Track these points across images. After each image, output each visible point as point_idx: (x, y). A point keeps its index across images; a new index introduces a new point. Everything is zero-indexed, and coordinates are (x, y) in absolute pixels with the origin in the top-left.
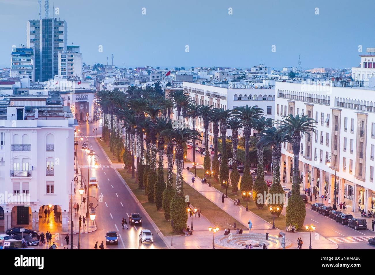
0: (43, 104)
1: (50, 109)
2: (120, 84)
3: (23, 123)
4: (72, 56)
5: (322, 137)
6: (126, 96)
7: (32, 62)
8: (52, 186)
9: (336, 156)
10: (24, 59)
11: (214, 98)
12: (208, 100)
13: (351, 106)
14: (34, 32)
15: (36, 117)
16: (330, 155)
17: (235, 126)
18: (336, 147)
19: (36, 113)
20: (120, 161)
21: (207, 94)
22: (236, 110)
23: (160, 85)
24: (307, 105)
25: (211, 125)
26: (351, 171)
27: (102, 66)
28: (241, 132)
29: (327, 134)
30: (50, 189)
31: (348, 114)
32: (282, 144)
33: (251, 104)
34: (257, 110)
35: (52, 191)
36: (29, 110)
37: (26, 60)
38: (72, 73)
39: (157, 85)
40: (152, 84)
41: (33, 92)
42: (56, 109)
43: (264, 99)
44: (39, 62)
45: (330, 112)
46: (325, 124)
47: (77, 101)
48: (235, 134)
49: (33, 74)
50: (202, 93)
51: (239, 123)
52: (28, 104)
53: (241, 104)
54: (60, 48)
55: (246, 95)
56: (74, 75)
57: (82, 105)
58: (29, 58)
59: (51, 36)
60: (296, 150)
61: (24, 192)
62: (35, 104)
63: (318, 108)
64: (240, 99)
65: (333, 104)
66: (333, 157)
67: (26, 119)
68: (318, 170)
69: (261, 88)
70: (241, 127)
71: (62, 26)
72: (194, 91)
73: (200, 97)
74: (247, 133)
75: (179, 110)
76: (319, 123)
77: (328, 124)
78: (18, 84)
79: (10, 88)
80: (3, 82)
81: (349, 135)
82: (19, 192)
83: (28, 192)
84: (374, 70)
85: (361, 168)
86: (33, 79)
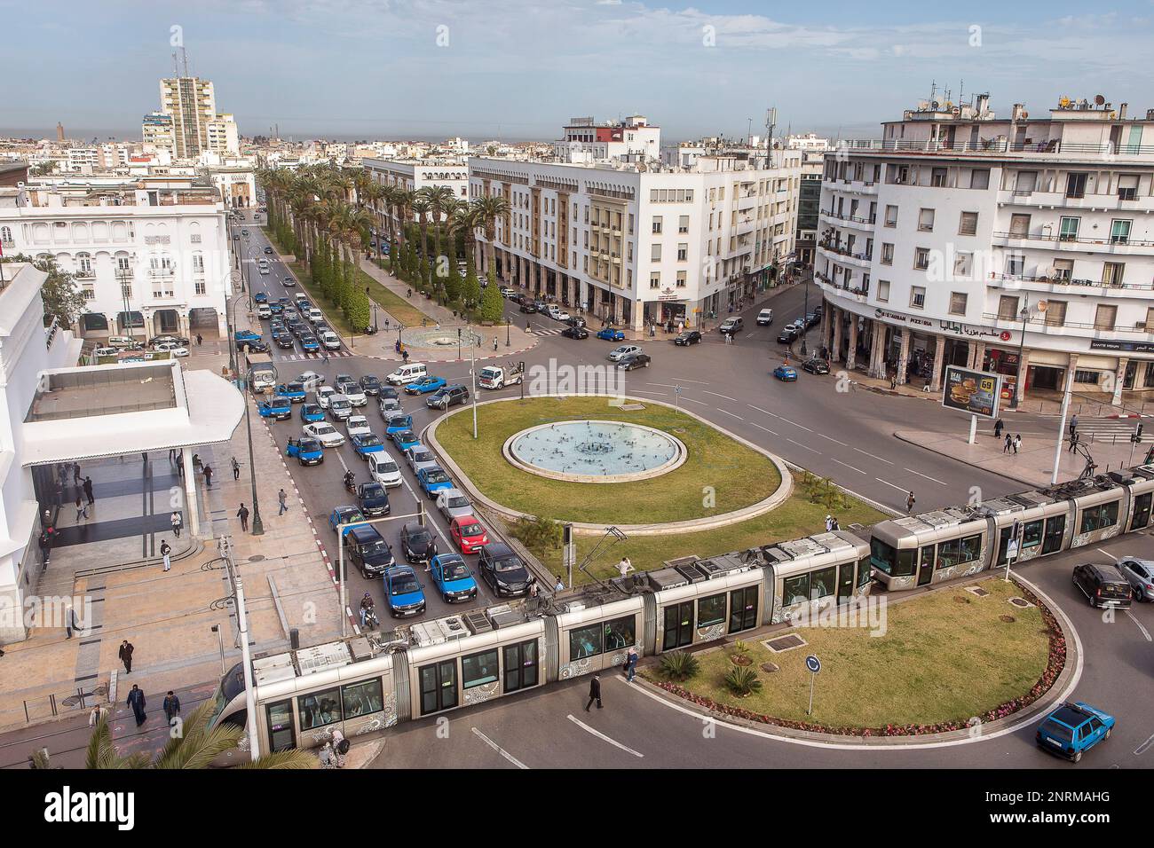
0: (187, 185)
1: (194, 192)
2: (286, 160)
3: (158, 210)
4: (223, 126)
5: (521, 220)
6: (294, 176)
7: (172, 133)
8: (203, 285)
9: (536, 241)
10: (161, 129)
11: (399, 178)
12: (393, 179)
13: (550, 185)
14: (170, 95)
15: (176, 202)
16: (530, 240)
17: (422, 209)
18: (536, 232)
19: (175, 198)
20: (289, 253)
21: (392, 173)
22: (424, 191)
23: (337, 162)
24: (504, 184)
25: (395, 208)
26: (553, 258)
27: (264, 139)
28: (429, 215)
29: (527, 217)
30: (200, 288)
31: (549, 194)
32: (475, 229)
33: (441, 184)
34: (449, 191)
35: (203, 291)
36: (166, 193)
37: (163, 130)
38: (225, 147)
39: (333, 162)
40: (327, 161)
41: (174, 172)
42: (202, 192)
43: (458, 178)
44: (181, 134)
45: (529, 192)
46: (524, 206)
47: (234, 182)
48: (423, 218)
49: (174, 149)
50: (386, 172)
51: (426, 206)
52: (165, 186)
53: (430, 184)
54: (207, 116)
55: (436, 174)
56: (228, 149)
57: (241, 187)
58: (167, 128)
59: (193, 100)
60: (490, 235)
61: (167, 293)
62: (173, 185)
63: (515, 187)
64: (429, 178)
65: (532, 183)
66: (534, 243)
67: (162, 204)
68: (518, 258)
69: (454, 165)
70: (429, 210)
71: (208, 88)
72: (376, 169)
73: (383, 176)
74: (437, 217)
75: (358, 192)
76: (518, 204)
77: (527, 206)
78: (154, 162)
79: (144, 167)
80: (135, 159)
81: (550, 218)
82: (160, 293)
83: (172, 293)
84: (580, 143)
85: (564, 255)
86: (175, 155)
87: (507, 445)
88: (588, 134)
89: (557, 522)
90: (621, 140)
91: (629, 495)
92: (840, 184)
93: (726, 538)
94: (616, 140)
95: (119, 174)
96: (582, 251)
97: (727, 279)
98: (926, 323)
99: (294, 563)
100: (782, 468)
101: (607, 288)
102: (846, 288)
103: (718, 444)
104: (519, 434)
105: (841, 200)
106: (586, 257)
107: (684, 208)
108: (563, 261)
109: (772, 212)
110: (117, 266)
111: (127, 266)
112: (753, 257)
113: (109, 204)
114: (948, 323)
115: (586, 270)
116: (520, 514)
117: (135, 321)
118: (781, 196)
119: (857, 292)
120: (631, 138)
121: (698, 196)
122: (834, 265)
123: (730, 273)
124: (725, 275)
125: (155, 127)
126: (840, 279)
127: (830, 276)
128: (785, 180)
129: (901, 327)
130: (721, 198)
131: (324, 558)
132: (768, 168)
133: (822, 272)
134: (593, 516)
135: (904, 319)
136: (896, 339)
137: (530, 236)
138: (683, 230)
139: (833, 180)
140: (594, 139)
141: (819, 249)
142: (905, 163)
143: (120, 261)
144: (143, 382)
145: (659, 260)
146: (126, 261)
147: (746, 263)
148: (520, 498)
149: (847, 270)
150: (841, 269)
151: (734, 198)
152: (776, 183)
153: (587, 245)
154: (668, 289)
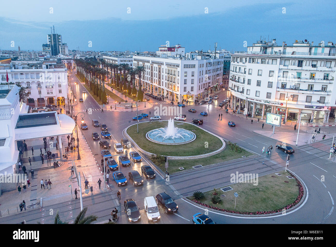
0: (55, 63)
1: (58, 65)
2: (82, 56)
3: (49, 70)
4: (64, 47)
5: (148, 73)
6: (84, 61)
8: (61, 91)
9: (152, 79)
10: (47, 48)
12: (112, 62)
13: (156, 63)
14: (50, 38)
16: (150, 78)
17: (121, 70)
18: (152, 76)
19: (53, 67)
20: (83, 82)
21: (111, 60)
22: (121, 65)
24: (143, 63)
25: (113, 70)
26: (157, 83)
27: (75, 50)
28: (122, 71)
29: (149, 72)
30: (60, 92)
31: (155, 65)
32: (136, 75)
33: (125, 63)
34: (128, 65)
35: (61, 92)
36: (50, 65)
38: (65, 53)
39: (95, 57)
40: (93, 57)
41: (51, 59)
42: (60, 65)
43: (129, 61)
44: (53, 49)
45: (150, 65)
46: (148, 69)
47: (68, 62)
48: (121, 73)
49: (51, 53)
52: (50, 63)
53: (122, 63)
54: (60, 44)
55: (124, 60)
56: (66, 53)
57: (69, 64)
58: (49, 48)
59: (56, 40)
60: (140, 77)
63: (146, 64)
64: (122, 61)
65: (151, 62)
67: (50, 68)
68: (147, 83)
69: (128, 58)
71: (60, 37)
72: (107, 59)
73: (109, 61)
74: (124, 72)
75: (102, 65)
76: (147, 68)
77: (149, 69)
78: (45, 57)
79: (43, 58)
80: (40, 56)
81: (156, 72)
82: (49, 93)
83: (52, 93)
84: (163, 52)
85: (159, 82)
86: (51, 55)
87: (147, 134)
88: (165, 49)
89: (162, 156)
90: (174, 51)
91: (181, 149)
92: (236, 63)
93: (208, 160)
94: (173, 51)
95: (36, 60)
96: (165, 81)
97: (204, 89)
98: (260, 101)
99: (89, 167)
100: (222, 141)
101: (172, 91)
102: (238, 91)
103: (205, 134)
104: (150, 131)
105: (236, 67)
106: (166, 83)
107: (193, 70)
108: (159, 84)
109: (216, 71)
110: (37, 85)
111: (40, 85)
112: (211, 83)
113: (35, 68)
114: (266, 101)
115: (166, 86)
116: (152, 154)
117: (42, 101)
118: (219, 67)
119: (241, 92)
120: (177, 51)
121: (197, 66)
122: (234, 85)
123: (205, 87)
124: (204, 88)
125: (45, 47)
126: (236, 89)
127: (233, 88)
128: (220, 62)
129: (253, 102)
130: (203, 67)
131: (98, 166)
132: (215, 59)
133: (231, 87)
134: (172, 154)
135: (254, 100)
136: (251, 105)
137: (150, 77)
138: (193, 76)
139: (234, 62)
140: (167, 51)
141: (230, 81)
142: (254, 57)
143: (38, 84)
144: (47, 117)
145: (186, 84)
146: (40, 84)
147: (209, 85)
148: (151, 149)
149: (238, 86)
150: (236, 86)
151: (206, 67)
152: (217, 63)
153: (166, 80)
154: (189, 91)
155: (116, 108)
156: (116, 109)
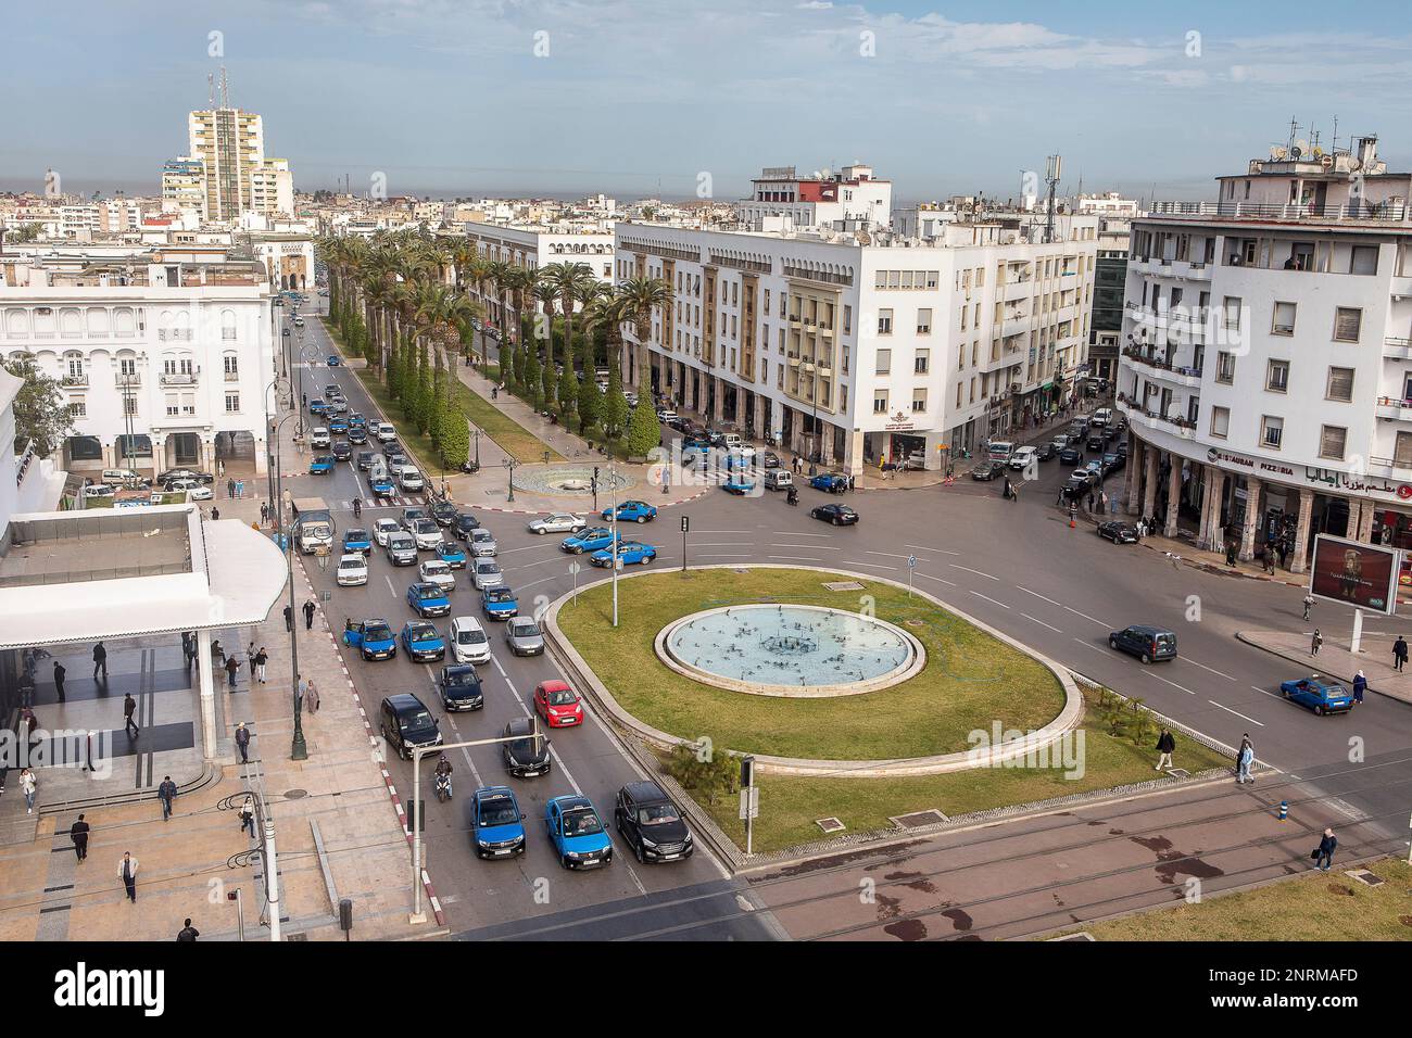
0: (220, 258)
1: (228, 268)
2: (358, 225)
3: (179, 292)
4: (274, 176)
5: (680, 312)
6: (368, 246)
7: (203, 186)
8: (236, 399)
9: (710, 343)
10: (187, 180)
11: (517, 251)
12: (508, 252)
13: (732, 263)
14: (203, 132)
15: (203, 281)
16: (700, 341)
17: (547, 296)
19: (203, 277)
20: (358, 355)
21: (506, 243)
22: (551, 269)
23: (429, 227)
24: (665, 261)
25: (509, 294)
26: (733, 367)
27: (329, 194)
28: (558, 304)
29: (697, 308)
30: (232, 404)
31: (732, 275)
32: (621, 325)
33: (575, 259)
34: (587, 270)
35: (236, 407)
36: (191, 269)
37: (190, 182)
38: (275, 206)
39: (423, 228)
40: (414, 226)
41: (203, 239)
42: (240, 268)
43: (599, 252)
45: (701, 272)
46: (693, 292)
47: (285, 254)
49: (204, 207)
50: (498, 242)
51: (553, 291)
52: (187, 258)
53: (560, 259)
54: (251, 162)
55: (569, 245)
56: (279, 209)
57: (294, 261)
58: (196, 178)
59: (233, 141)
60: (643, 334)
61: (186, 409)
62: (200, 258)
63: (681, 266)
64: (559, 251)
65: (705, 259)
66: (706, 345)
67: (184, 285)
68: (682, 366)
69: (595, 232)
70: (557, 297)
71: (254, 124)
72: (483, 238)
73: (493, 247)
74: (568, 307)
75: (457, 269)
76: (684, 290)
77: (698, 293)
78: (176, 226)
79: (162, 232)
80: (150, 221)
81: (730, 310)
82: (176, 410)
83: (192, 409)
84: (776, 204)
85: (749, 363)
86: (205, 216)
87: (660, 637)
88: (788, 190)
89: (731, 753)
90: (834, 199)
91: (839, 717)
92: (1154, 264)
93: (982, 785)
94: (827, 199)
95: (128, 241)
96: (775, 358)
97: (987, 401)
98: (1283, 470)
99: (348, 802)
100: (1067, 682)
101: (810, 412)
102: (1163, 417)
103: (972, 643)
104: (674, 623)
105: (1156, 288)
106: (781, 366)
107: (924, 298)
108: (748, 373)
109: (1054, 304)
110: (119, 370)
111: (132, 370)
112: (1025, 369)
113: (112, 283)
114: (1318, 471)
115: (781, 385)
116: (677, 740)
117: (140, 448)
118: (1067, 283)
119: (1179, 422)
120: (848, 197)
121: (946, 281)
122: (1146, 383)
123: (991, 392)
124: (984, 395)
125: (179, 178)
126: (1155, 404)
127: (1140, 399)
128: (1073, 258)
129: (1246, 476)
130: (980, 283)
131: (392, 797)
132: (1048, 241)
133: (1128, 393)
134: (782, 746)
135: (1251, 464)
136: (1239, 493)
137: (700, 336)
138: (924, 329)
139: (1145, 260)
140: (796, 197)
141: (1124, 360)
142: (1252, 236)
143: (124, 363)
144: (146, 535)
145: (887, 372)
146: (132, 363)
147: (1017, 380)
148: (677, 716)
149: (1164, 390)
150: (1157, 388)
151: (998, 285)
152: (1061, 263)
153: (782, 349)
154: (900, 414)
155: (511, 495)
156: (511, 499)
